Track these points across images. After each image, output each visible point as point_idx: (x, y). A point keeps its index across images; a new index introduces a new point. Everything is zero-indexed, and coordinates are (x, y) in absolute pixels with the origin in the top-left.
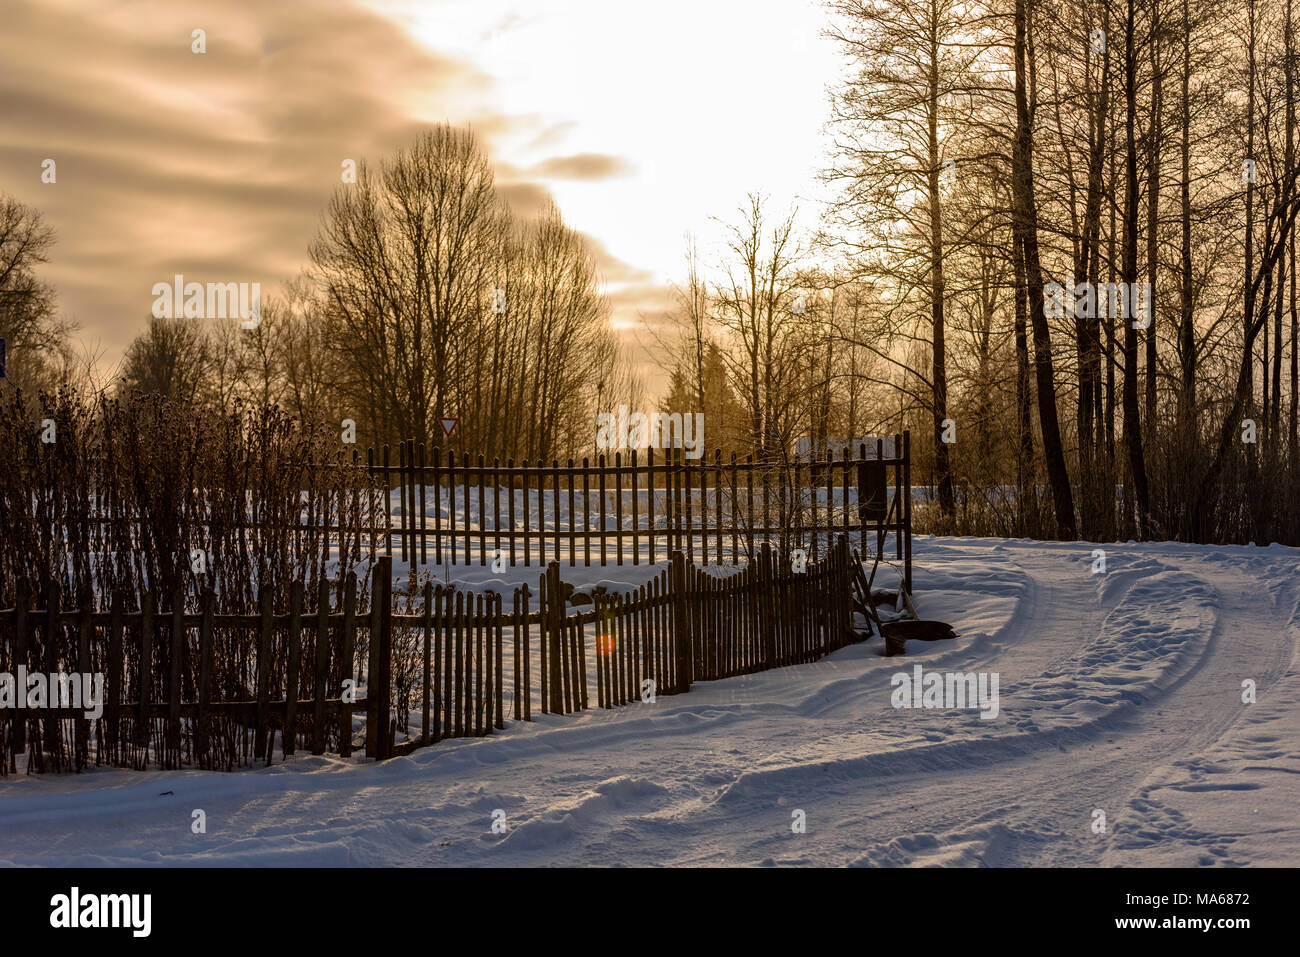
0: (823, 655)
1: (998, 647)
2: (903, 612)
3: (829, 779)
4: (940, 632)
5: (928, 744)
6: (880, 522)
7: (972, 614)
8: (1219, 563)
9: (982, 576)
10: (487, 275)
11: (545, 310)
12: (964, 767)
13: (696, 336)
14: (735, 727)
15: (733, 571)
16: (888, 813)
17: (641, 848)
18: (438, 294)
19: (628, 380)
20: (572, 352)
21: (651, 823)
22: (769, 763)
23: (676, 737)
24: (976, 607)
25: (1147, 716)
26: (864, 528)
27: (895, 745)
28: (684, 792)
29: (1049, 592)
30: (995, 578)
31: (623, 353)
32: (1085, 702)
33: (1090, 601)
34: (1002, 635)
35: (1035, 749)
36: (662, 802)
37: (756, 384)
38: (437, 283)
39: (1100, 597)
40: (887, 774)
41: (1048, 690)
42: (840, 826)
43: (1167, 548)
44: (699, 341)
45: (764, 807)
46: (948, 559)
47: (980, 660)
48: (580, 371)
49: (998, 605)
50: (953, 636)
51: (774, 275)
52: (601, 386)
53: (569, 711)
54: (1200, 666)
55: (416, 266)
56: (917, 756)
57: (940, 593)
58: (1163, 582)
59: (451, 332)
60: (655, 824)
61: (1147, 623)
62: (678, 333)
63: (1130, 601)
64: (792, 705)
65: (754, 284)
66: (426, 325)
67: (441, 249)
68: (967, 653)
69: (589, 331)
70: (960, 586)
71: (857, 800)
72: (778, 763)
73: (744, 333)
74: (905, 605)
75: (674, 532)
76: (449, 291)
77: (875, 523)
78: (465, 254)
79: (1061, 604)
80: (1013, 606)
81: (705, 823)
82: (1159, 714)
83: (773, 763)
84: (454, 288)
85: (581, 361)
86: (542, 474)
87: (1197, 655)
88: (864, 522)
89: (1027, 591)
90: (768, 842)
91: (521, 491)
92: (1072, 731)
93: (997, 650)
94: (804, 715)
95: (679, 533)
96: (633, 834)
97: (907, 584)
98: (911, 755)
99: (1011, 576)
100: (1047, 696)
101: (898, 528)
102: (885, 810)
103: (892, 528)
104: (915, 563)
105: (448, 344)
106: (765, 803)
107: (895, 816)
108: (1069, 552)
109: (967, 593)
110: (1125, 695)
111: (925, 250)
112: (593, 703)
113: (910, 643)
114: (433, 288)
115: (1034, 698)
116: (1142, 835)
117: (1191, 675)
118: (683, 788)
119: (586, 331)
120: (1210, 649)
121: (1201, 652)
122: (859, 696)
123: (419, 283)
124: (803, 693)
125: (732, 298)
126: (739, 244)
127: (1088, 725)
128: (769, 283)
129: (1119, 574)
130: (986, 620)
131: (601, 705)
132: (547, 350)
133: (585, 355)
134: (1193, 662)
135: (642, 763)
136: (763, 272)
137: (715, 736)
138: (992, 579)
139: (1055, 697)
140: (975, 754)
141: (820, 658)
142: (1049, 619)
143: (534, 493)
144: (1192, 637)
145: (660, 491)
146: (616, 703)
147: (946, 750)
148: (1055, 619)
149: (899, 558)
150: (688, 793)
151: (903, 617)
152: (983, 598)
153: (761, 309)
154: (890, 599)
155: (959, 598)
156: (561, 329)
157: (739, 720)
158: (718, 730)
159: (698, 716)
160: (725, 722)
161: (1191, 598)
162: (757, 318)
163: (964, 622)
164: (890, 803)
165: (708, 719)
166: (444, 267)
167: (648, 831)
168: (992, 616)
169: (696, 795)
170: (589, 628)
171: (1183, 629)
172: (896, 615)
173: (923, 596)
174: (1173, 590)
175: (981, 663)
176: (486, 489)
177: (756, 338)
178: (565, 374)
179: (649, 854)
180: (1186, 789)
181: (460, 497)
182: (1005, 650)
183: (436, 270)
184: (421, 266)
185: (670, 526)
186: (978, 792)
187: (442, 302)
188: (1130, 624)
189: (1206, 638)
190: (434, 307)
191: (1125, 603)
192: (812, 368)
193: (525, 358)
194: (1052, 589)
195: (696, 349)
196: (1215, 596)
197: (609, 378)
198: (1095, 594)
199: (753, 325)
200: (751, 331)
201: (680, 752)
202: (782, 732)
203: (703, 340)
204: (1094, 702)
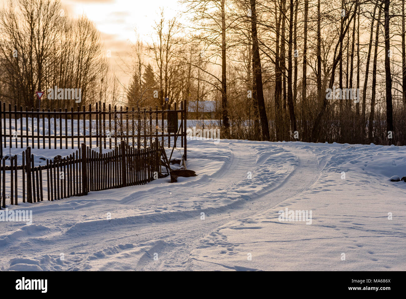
0: (147, 182)
1: (211, 179)
2: (182, 167)
3: (110, 225)
4: (192, 174)
5: (155, 213)
6: (175, 133)
7: (207, 168)
8: (306, 150)
9: (215, 153)
10: (58, 37)
11: (81, 51)
12: (166, 221)
13: (138, 62)
14: (92, 207)
15: (110, 151)
16: (127, 237)
17: (30, 249)
18: (39, 43)
19: (113, 78)
20: (91, 67)
21: (38, 240)
22: (89, 219)
23: (67, 211)
24: (208, 165)
25: (248, 204)
26: (169, 136)
27: (141, 214)
28: (56, 230)
29: (239, 160)
30: (219, 154)
31: (111, 68)
32: (226, 199)
33: (253, 163)
34: (214, 176)
35: (197, 215)
36: (46, 233)
37: (162, 80)
38: (38, 39)
39: (256, 162)
40: (134, 223)
41: (214, 195)
42: (107, 241)
43: (296, 144)
44: (140, 63)
45: (82, 235)
46: (205, 147)
47: (202, 184)
48: (94, 74)
49: (217, 164)
50: (196, 175)
51: (169, 38)
52: (102, 80)
53: (35, 201)
54: (279, 187)
55: (30, 33)
56: (148, 217)
57: (197, 160)
58: (280, 156)
59: (44, 59)
60: (39, 240)
61: (268, 171)
62: (132, 61)
63: (267, 163)
64: (119, 200)
65: (161, 42)
66: (34, 55)
67: (40, 26)
68: (198, 182)
69: (97, 58)
70: (205, 157)
71: (117, 232)
72: (92, 219)
73: (157, 60)
74: (183, 164)
75: (99, 136)
76: (43, 43)
77: (173, 133)
78: (49, 29)
79: (242, 164)
80: (222, 164)
81: (58, 240)
82: (253, 203)
83: (90, 219)
84: (45, 41)
85: (94, 71)
86: (79, 114)
87: (280, 183)
88: (169, 133)
89: (229, 159)
90: (78, 246)
91: (70, 120)
92: (215, 209)
93: (210, 181)
94: (121, 204)
95: (101, 136)
96: (29, 244)
97: (185, 157)
98: (146, 217)
99: (225, 154)
100: (213, 197)
101: (182, 135)
102: (126, 236)
103: (180, 135)
104: (188, 149)
105: (43, 63)
106: (83, 233)
107: (128, 238)
108: (252, 145)
109: (207, 160)
110: (243, 196)
111: (219, 30)
112: (45, 199)
113: (179, 178)
114: (37, 41)
115: (208, 198)
116: (208, 244)
117: (274, 190)
118: (56, 228)
119: (96, 59)
120: (286, 180)
121: (282, 181)
122: (146, 197)
123: (31, 39)
124: (125, 195)
125: (153, 47)
126: (155, 26)
127: (222, 207)
128: (167, 41)
129: (265, 153)
130: (210, 170)
131: (49, 199)
132: (81, 66)
133: (96, 68)
134: (277, 185)
135: (47, 220)
136: (164, 37)
137: (83, 210)
138: (217, 155)
139: (216, 197)
140: (172, 217)
141: (146, 183)
142: (236, 169)
143: (75, 121)
144: (281, 176)
145: (94, 121)
146: (55, 199)
147: (161, 216)
148: (237, 170)
149: (182, 147)
150: (57, 229)
151: (182, 168)
152: (212, 162)
153: (164, 51)
154: (178, 162)
155: (204, 162)
156: (87, 58)
157: (94, 205)
158: (85, 208)
159: (79, 203)
160: (88, 206)
161: (288, 162)
162: (162, 55)
163: (203, 170)
164: (129, 233)
165: (82, 204)
166: (41, 33)
167: (35, 243)
168: (213, 168)
169: (60, 230)
170: (44, 172)
171: (279, 173)
172: (179, 168)
173: (191, 161)
174: (283, 159)
175: (202, 185)
176: (57, 119)
177: (162, 62)
178: (88, 75)
179: (33, 250)
180: (235, 229)
181: (47, 123)
182: (214, 181)
183: (38, 33)
184: (32, 33)
185: (97, 134)
186: (165, 230)
187: (41, 47)
188: (262, 172)
189: (286, 177)
190: (37, 48)
191: (264, 164)
192: (183, 74)
193: (72, 69)
194: (240, 159)
195: (139, 66)
196: (297, 162)
197: (105, 77)
198: (255, 160)
199: (161, 58)
200: (160, 60)
201: (64, 216)
202: (108, 209)
203: (141, 63)
204: (229, 199)
